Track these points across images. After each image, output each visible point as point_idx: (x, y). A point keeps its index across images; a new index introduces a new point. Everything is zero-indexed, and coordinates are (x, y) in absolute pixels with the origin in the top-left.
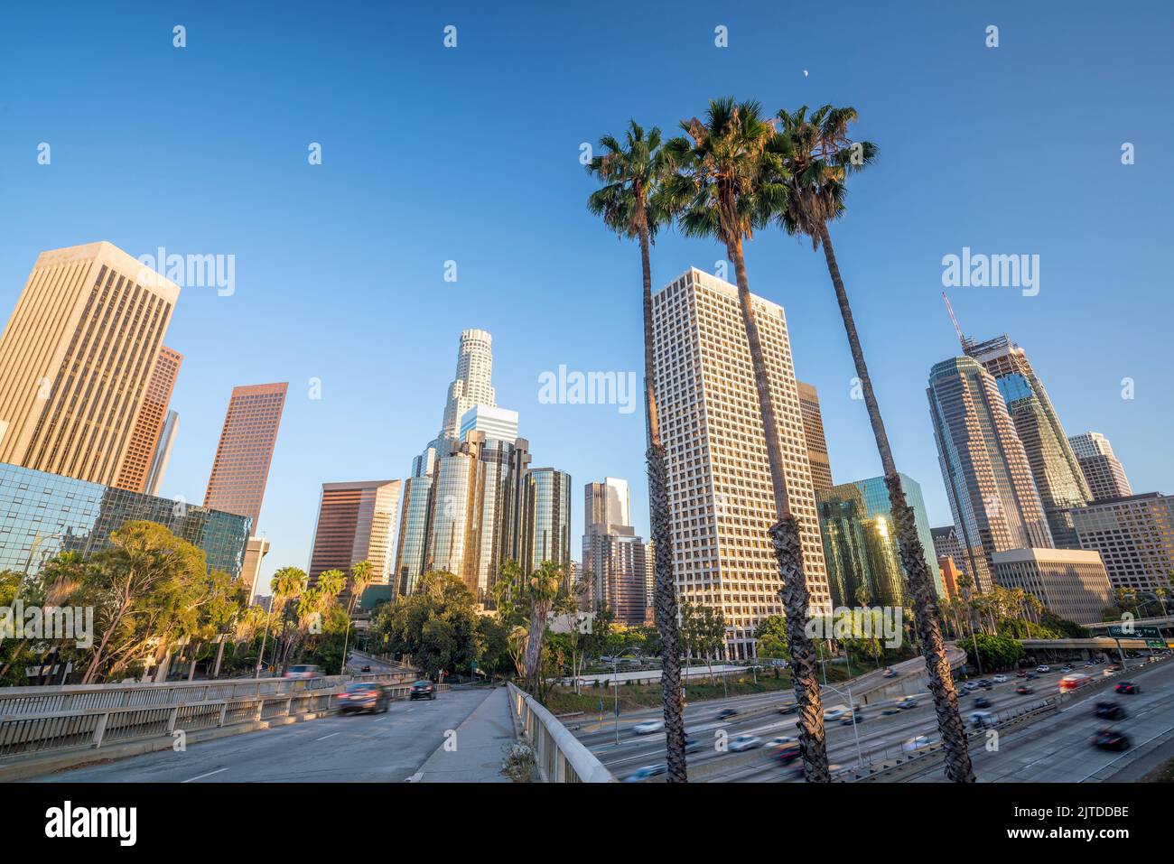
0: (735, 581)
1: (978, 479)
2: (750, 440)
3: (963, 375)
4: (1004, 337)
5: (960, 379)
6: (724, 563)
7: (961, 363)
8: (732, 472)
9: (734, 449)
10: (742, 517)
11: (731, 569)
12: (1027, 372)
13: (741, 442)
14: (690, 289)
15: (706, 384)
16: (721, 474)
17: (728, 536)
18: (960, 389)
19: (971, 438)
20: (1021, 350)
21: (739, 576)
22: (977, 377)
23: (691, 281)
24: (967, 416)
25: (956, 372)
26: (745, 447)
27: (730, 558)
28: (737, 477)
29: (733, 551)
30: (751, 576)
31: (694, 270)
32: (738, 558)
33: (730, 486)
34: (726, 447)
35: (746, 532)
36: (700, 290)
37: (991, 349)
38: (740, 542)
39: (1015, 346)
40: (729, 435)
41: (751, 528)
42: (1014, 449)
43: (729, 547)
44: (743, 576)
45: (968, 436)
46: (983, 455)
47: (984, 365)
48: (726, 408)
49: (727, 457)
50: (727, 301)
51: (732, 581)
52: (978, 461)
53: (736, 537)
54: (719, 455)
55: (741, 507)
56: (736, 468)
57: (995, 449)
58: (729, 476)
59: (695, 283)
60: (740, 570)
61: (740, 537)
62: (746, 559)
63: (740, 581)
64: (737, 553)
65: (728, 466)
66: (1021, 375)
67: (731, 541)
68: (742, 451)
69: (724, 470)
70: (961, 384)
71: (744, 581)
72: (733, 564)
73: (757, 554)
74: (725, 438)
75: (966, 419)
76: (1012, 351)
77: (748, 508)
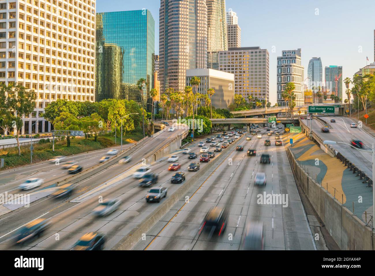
0: (29, 71)
6: (21, 55)
10: (40, 18)
11: (26, 61)
17: (26, 32)
21: (32, 67)
27: (26, 51)
29: (29, 46)
30: (42, 68)
32: (33, 53)
35: (42, 32)
38: (36, 39)
41: (46, 29)
42: (202, 10)
43: (26, 41)
44: (36, 49)
46: (186, 11)
51: (26, 71)
53: (33, 34)
55: (40, 9)
57: (193, 8)
60: (33, 62)
61: (36, 35)
62: (40, 54)
63: (33, 72)
64: (32, 48)
67: (29, 38)
71: (36, 72)
72: (28, 57)
73: (48, 51)
77: (46, 11)
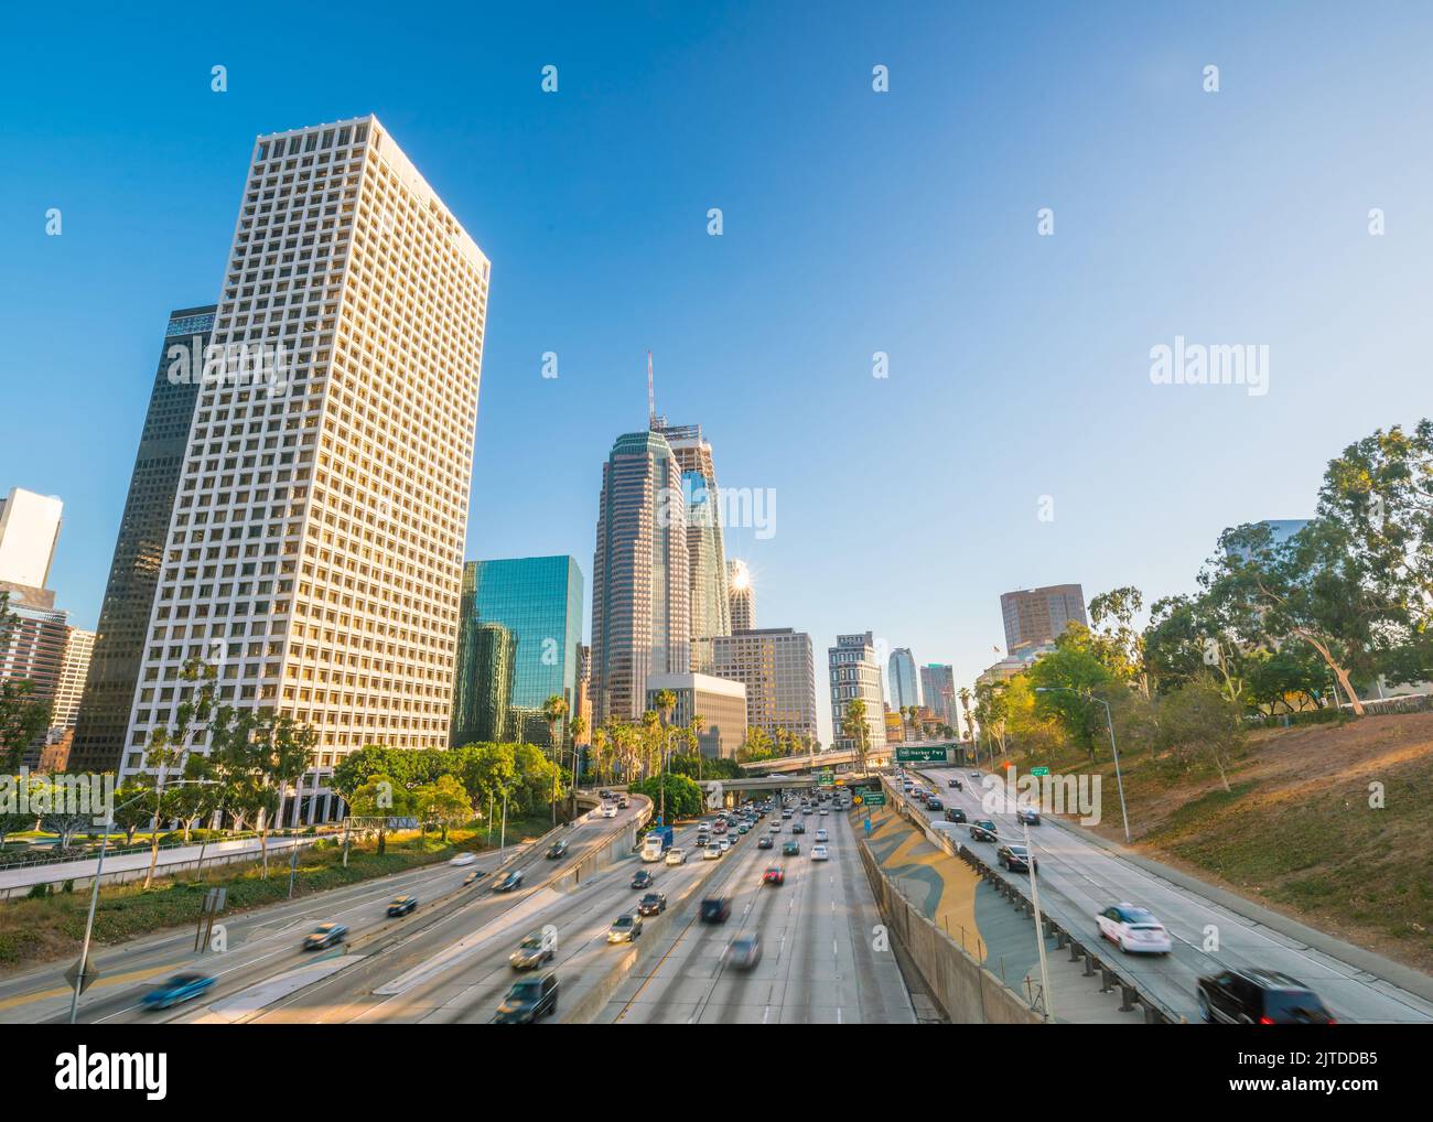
0: (308, 684)
1: (635, 587)
2: (392, 446)
3: (651, 456)
4: (696, 427)
5: (647, 459)
6: (296, 650)
7: (652, 441)
8: (349, 491)
9: (362, 453)
10: (345, 572)
11: (304, 662)
12: (708, 474)
13: (376, 445)
14: (358, 153)
15: (342, 324)
16: (328, 490)
17: (313, 601)
18: (644, 472)
19: (641, 536)
20: (709, 448)
21: (317, 675)
22: (665, 463)
23: (364, 139)
24: (643, 507)
25: (644, 449)
26: (379, 456)
27: (307, 641)
28: (354, 502)
29: (316, 631)
30: (337, 677)
31: (375, 124)
32: (322, 644)
33: (339, 514)
34: (349, 445)
35: (347, 601)
36: (374, 161)
37: (680, 437)
38: (331, 616)
39: (705, 440)
40: (358, 425)
41: (356, 594)
42: (679, 557)
43: (310, 620)
45: (637, 533)
46: (648, 559)
47: (675, 452)
48: (365, 378)
49: (346, 462)
50: (413, 206)
51: (301, 683)
52: (640, 565)
53: (327, 605)
54: (334, 456)
55: (348, 554)
56: (357, 486)
57: (661, 554)
58: (342, 496)
59: (370, 147)
60: (320, 664)
61: (334, 607)
63: (317, 684)
64: (322, 635)
65: (344, 480)
66: (702, 476)
67: (317, 612)
68: (373, 460)
69: (336, 484)
70: (647, 466)
71: (323, 686)
72: (311, 652)
73: (355, 641)
74: (351, 428)
75: (641, 510)
76: (701, 445)
77: (360, 559)
